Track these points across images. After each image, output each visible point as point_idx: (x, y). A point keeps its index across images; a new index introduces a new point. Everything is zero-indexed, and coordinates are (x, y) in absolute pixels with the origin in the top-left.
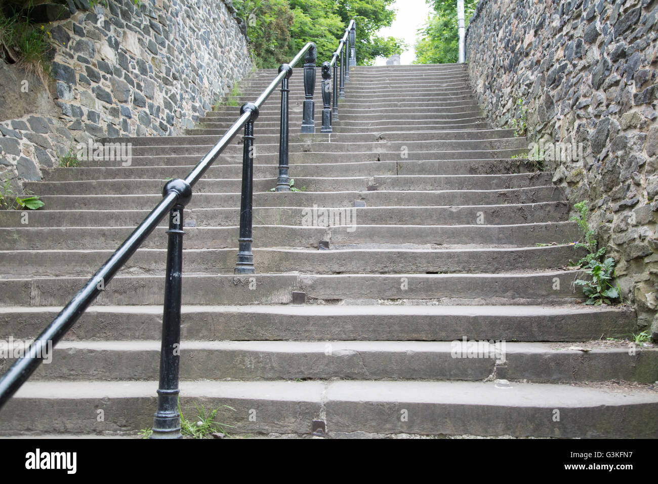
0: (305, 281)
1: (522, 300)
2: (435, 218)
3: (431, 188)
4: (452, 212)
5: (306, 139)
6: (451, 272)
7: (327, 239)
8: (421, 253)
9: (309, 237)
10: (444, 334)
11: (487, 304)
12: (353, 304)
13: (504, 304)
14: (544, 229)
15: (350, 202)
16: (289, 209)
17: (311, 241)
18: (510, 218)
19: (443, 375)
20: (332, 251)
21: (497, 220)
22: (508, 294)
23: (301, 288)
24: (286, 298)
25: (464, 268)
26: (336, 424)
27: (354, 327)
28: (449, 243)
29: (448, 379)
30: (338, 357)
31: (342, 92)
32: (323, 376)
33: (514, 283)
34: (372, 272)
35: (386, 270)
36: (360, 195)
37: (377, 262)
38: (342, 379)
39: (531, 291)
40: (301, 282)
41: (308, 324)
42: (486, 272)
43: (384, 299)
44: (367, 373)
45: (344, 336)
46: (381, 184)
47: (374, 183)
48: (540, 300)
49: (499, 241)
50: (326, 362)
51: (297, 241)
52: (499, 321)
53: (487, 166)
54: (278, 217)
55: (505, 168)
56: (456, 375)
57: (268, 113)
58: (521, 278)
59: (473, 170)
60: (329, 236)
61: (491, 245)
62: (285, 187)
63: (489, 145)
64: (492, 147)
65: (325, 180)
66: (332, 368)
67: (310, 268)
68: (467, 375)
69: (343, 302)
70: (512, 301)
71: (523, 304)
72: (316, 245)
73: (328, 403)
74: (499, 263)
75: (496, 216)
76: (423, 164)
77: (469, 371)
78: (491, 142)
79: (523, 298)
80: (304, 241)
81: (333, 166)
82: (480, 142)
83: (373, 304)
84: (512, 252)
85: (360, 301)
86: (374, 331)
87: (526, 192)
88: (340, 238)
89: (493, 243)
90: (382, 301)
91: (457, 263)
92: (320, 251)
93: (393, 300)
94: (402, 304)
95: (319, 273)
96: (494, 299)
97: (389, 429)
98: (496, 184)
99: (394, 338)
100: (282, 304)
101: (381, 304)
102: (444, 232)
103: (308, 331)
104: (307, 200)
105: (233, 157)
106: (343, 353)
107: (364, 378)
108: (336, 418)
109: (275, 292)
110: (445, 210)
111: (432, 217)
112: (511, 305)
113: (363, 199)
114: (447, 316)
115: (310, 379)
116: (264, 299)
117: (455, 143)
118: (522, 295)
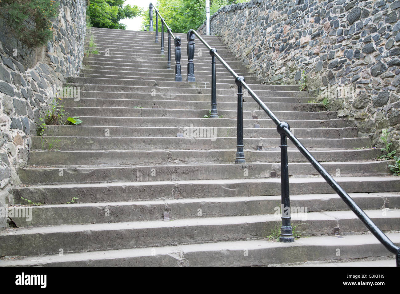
0: (275, 167)
1: (367, 174)
2: (300, 134)
3: (283, 118)
4: (308, 132)
6: (327, 162)
7: (260, 145)
9: (252, 144)
10: (349, 190)
12: (297, 177)
13: (360, 176)
14: (355, 141)
15: (252, 124)
17: (253, 146)
18: (333, 135)
19: (365, 207)
20: (263, 151)
21: (328, 136)
22: (362, 171)
23: (274, 170)
24: (267, 175)
25: (333, 160)
26: (344, 229)
27: (313, 188)
28: (316, 147)
29: (367, 209)
30: (323, 201)
32: (318, 210)
33: (364, 166)
34: (293, 162)
35: (299, 160)
36: (257, 121)
37: (295, 157)
38: (325, 211)
39: (370, 170)
40: (274, 167)
41: (293, 187)
42: (342, 161)
43: (311, 175)
44: (335, 208)
45: (308, 192)
46: (259, 115)
47: (255, 114)
48: (374, 174)
49: (338, 146)
50: (319, 203)
51: (246, 146)
52: (371, 183)
53: (302, 107)
54: (226, 132)
55: (310, 108)
56: (370, 207)
58: (366, 164)
59: (295, 109)
60: (262, 143)
61: (334, 149)
62: (215, 115)
63: (291, 94)
64: (293, 96)
65: (231, 112)
66: (321, 206)
67: (265, 160)
68: (374, 207)
69: (293, 176)
70: (363, 175)
71: (367, 176)
72: (255, 148)
73: (340, 220)
74: (347, 157)
75: (327, 134)
76: (272, 104)
77: (375, 205)
78: (292, 93)
79: (367, 173)
80: (249, 146)
81: (227, 104)
82: (287, 92)
83: (306, 177)
84: (352, 152)
85: (301, 176)
86: (321, 189)
87: (332, 122)
88: (267, 144)
89: (335, 147)
90: (310, 176)
91: (330, 157)
92: (258, 151)
93: (314, 175)
94: (319, 177)
96: (356, 174)
98: (312, 117)
99: (329, 192)
100: (266, 178)
101: (310, 177)
103: (293, 190)
104: (231, 123)
106: (325, 199)
107: (335, 210)
108: (343, 226)
109: (262, 172)
112: (363, 176)
113: (258, 123)
114: (350, 182)
115: (312, 211)
116: (257, 176)
117: (275, 92)
118: (367, 172)
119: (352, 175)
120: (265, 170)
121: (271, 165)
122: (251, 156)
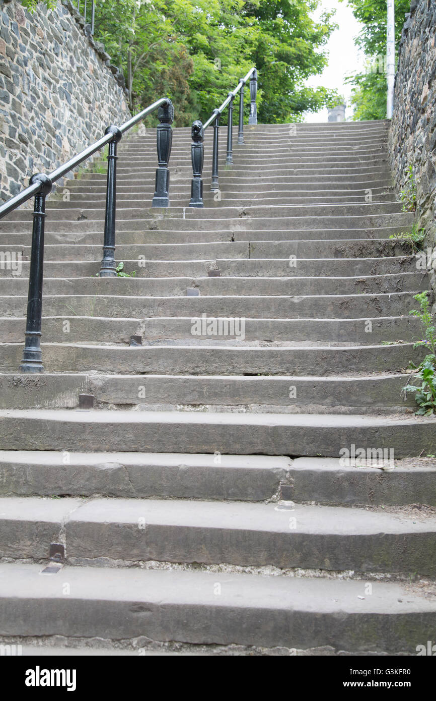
0: (95, 382)
1: (343, 409)
2: (273, 310)
3: (283, 274)
4: (293, 303)
5: (156, 214)
6: (273, 374)
7: (140, 333)
8: (238, 352)
9: (120, 330)
10: (238, 446)
11: (302, 413)
12: (148, 410)
13: (322, 413)
14: (393, 324)
15: (182, 289)
16: (105, 298)
17: (122, 336)
18: (362, 310)
19: (219, 494)
20: (145, 347)
21: (346, 312)
22: (328, 401)
23: (90, 390)
24: (72, 401)
25: (288, 369)
26: (77, 548)
27: (136, 436)
28: (281, 339)
29: (225, 499)
30: (101, 471)
31: (229, 157)
32: (83, 493)
33: (335, 388)
34: (182, 373)
35: (198, 370)
36: (194, 282)
37: (188, 361)
38: (105, 496)
39: (354, 398)
40: (90, 383)
41: (84, 432)
42: (313, 375)
43: (184, 405)
44: (134, 490)
45: (124, 446)
46: (224, 269)
47: (216, 268)
48: (364, 409)
49: (340, 338)
50: (87, 476)
51: (106, 335)
52: (302, 432)
53: (356, 247)
54: (92, 307)
55: (378, 251)
56: (234, 494)
57: (138, 182)
58: (343, 382)
59: (338, 253)
60: (142, 330)
61: (330, 343)
62: (109, 271)
63: (368, 222)
64: (373, 225)
65: (160, 263)
66: (94, 483)
67: (111, 367)
68: (247, 495)
69: (137, 407)
70: (332, 409)
71: (344, 413)
72: (127, 340)
73: (68, 524)
74: (328, 364)
75: (346, 308)
76: (280, 245)
77: (250, 490)
78: (371, 219)
79: (345, 406)
80: (113, 336)
81: (175, 247)
82: (358, 218)
83: (171, 411)
84: (345, 351)
85: (156, 406)
86: (159, 441)
87: (389, 280)
88: (154, 332)
89: (332, 340)
90: (182, 406)
91: (280, 364)
92: (132, 348)
93: (194, 405)
94: (204, 411)
95: (120, 373)
96: (311, 407)
97: (137, 556)
98: (360, 270)
100: (67, 408)
101: (181, 410)
102: (276, 326)
103: (84, 440)
104: (132, 287)
105: (64, 235)
106: (108, 466)
107: (129, 495)
108: (77, 542)
109: (61, 395)
110: (285, 300)
111: (269, 309)
112: (330, 413)
113: (197, 286)
115: (69, 495)
116: (47, 403)
117: (328, 220)
118: (344, 402)
119: (298, 409)
120: (67, 389)
121: (83, 378)
122: (77, 357)
